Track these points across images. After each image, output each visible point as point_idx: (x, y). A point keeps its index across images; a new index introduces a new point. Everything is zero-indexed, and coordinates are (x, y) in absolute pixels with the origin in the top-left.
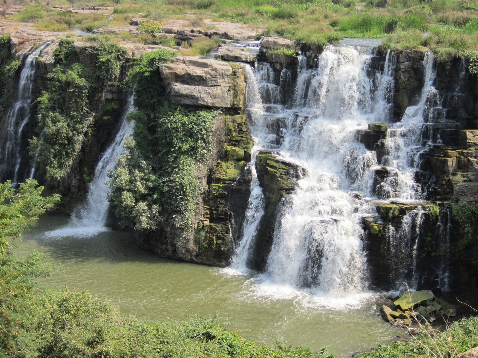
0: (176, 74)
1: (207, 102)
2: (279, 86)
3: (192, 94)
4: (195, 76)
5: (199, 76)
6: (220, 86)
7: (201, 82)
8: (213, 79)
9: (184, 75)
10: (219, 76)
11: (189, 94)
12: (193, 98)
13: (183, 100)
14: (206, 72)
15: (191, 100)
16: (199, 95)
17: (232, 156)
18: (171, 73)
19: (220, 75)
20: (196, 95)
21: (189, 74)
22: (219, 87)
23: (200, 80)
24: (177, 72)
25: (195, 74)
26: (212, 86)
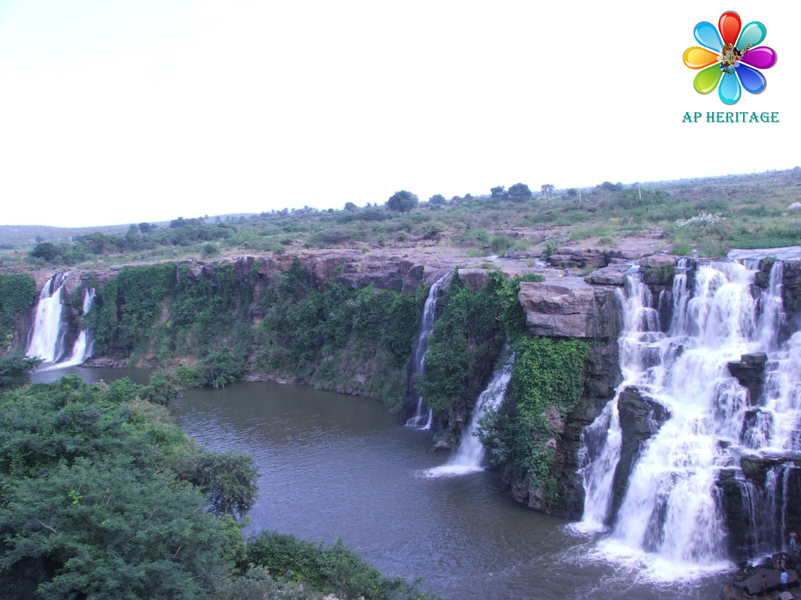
0: (531, 301)
1: (563, 333)
2: (657, 309)
3: (545, 324)
4: (551, 303)
5: (555, 304)
6: (579, 313)
7: (558, 310)
8: (570, 306)
9: (540, 302)
10: (577, 303)
11: (543, 324)
12: (547, 328)
13: (537, 330)
14: (564, 299)
15: (546, 330)
16: (554, 325)
17: (594, 392)
18: (527, 301)
19: (578, 301)
20: (550, 324)
21: (545, 302)
22: (577, 315)
23: (556, 308)
24: (532, 299)
25: (551, 302)
26: (569, 314)
